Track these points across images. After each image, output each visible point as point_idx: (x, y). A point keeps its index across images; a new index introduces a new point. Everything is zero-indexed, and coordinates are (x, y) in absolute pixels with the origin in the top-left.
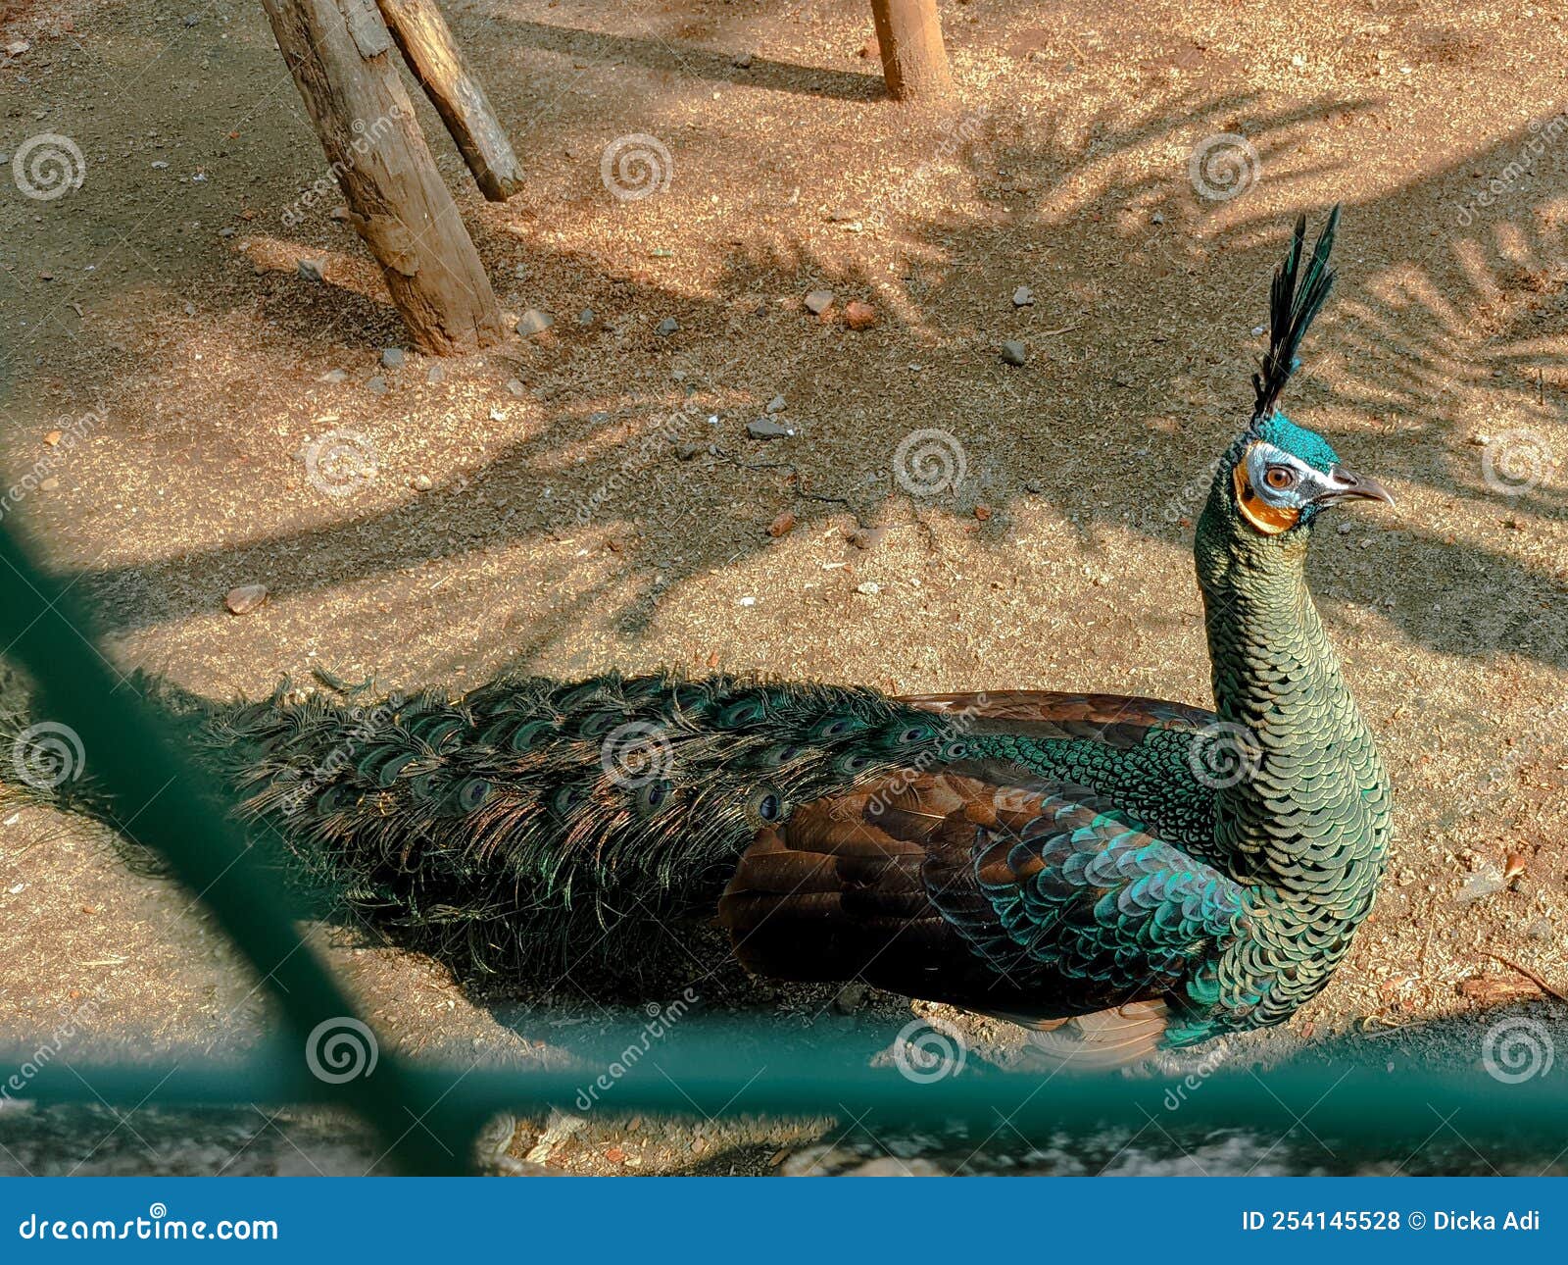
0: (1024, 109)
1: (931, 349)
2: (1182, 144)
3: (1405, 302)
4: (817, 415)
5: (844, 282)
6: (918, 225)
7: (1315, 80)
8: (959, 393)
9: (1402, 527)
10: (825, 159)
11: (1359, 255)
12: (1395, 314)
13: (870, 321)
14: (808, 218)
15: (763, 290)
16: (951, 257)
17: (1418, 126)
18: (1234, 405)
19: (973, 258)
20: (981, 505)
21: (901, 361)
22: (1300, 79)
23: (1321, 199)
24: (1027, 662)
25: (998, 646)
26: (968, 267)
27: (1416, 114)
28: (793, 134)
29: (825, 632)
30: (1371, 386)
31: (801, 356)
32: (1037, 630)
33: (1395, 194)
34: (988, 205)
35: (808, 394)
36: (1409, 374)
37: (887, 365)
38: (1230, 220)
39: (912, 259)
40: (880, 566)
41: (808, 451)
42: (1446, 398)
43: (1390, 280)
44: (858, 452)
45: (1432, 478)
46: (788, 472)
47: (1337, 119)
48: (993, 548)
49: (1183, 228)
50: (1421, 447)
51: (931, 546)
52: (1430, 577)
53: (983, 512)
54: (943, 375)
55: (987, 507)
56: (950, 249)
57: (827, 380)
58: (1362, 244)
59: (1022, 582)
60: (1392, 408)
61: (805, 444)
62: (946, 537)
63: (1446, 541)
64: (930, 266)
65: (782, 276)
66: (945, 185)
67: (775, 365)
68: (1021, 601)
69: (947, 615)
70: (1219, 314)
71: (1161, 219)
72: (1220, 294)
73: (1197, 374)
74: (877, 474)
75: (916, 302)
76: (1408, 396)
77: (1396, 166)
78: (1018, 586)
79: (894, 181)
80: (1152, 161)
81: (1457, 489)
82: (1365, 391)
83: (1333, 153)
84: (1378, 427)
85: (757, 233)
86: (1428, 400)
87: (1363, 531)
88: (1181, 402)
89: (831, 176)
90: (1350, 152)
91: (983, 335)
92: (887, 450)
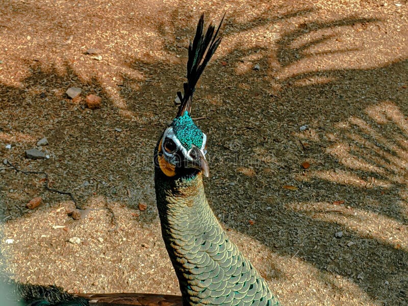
0: (194, 8)
1: (128, 122)
2: (274, 32)
3: (385, 121)
4: (63, 149)
5: (89, 84)
6: (131, 60)
7: (349, 6)
8: (139, 145)
9: (371, 238)
10: (89, 23)
11: (363, 94)
12: (379, 126)
13: (98, 105)
14: (75, 51)
15: (46, 85)
16: (146, 77)
17: (402, 33)
18: (286, 164)
19: (157, 78)
20: (142, 203)
21: (112, 126)
22: (341, 5)
23: (345, 65)
24: (155, 288)
25: (140, 278)
26: (154, 83)
27: (401, 27)
28: (74, 10)
29: (49, 261)
30: (361, 162)
31: (60, 119)
32: (162, 271)
33: (386, 66)
34: (169, 53)
35: (60, 138)
36: (383, 158)
37: (104, 127)
38: (295, 72)
39: (125, 76)
40: (83, 229)
41: (55, 167)
42: (403, 172)
43: (378, 108)
44: (82, 170)
45: (391, 214)
46: (43, 177)
47: (359, 27)
48: (145, 226)
49: (270, 73)
50: (386, 196)
51: (113, 221)
52: (385, 266)
53: (143, 206)
54: (132, 135)
55: (146, 205)
56: (145, 73)
57: (71, 132)
58: (365, 89)
59: (158, 245)
60: (374, 175)
61: (54, 163)
62: (121, 218)
63: (396, 247)
64: (134, 81)
65: (56, 79)
66: (147, 42)
67: (45, 122)
68: (156, 255)
69: (115, 259)
70: (284, 118)
71: (258, 67)
72: (285, 108)
73: (267, 147)
74: (89, 182)
75: (124, 97)
76: (381, 168)
77: (387, 52)
78: (156, 247)
79: (122, 37)
80: (258, 39)
81: (404, 220)
82: (358, 164)
83: (354, 43)
84: (363, 183)
85: (48, 56)
86: (393, 173)
87: (349, 238)
88: (257, 160)
89: (90, 32)
90: (363, 43)
91: (156, 117)
92: (97, 170)
